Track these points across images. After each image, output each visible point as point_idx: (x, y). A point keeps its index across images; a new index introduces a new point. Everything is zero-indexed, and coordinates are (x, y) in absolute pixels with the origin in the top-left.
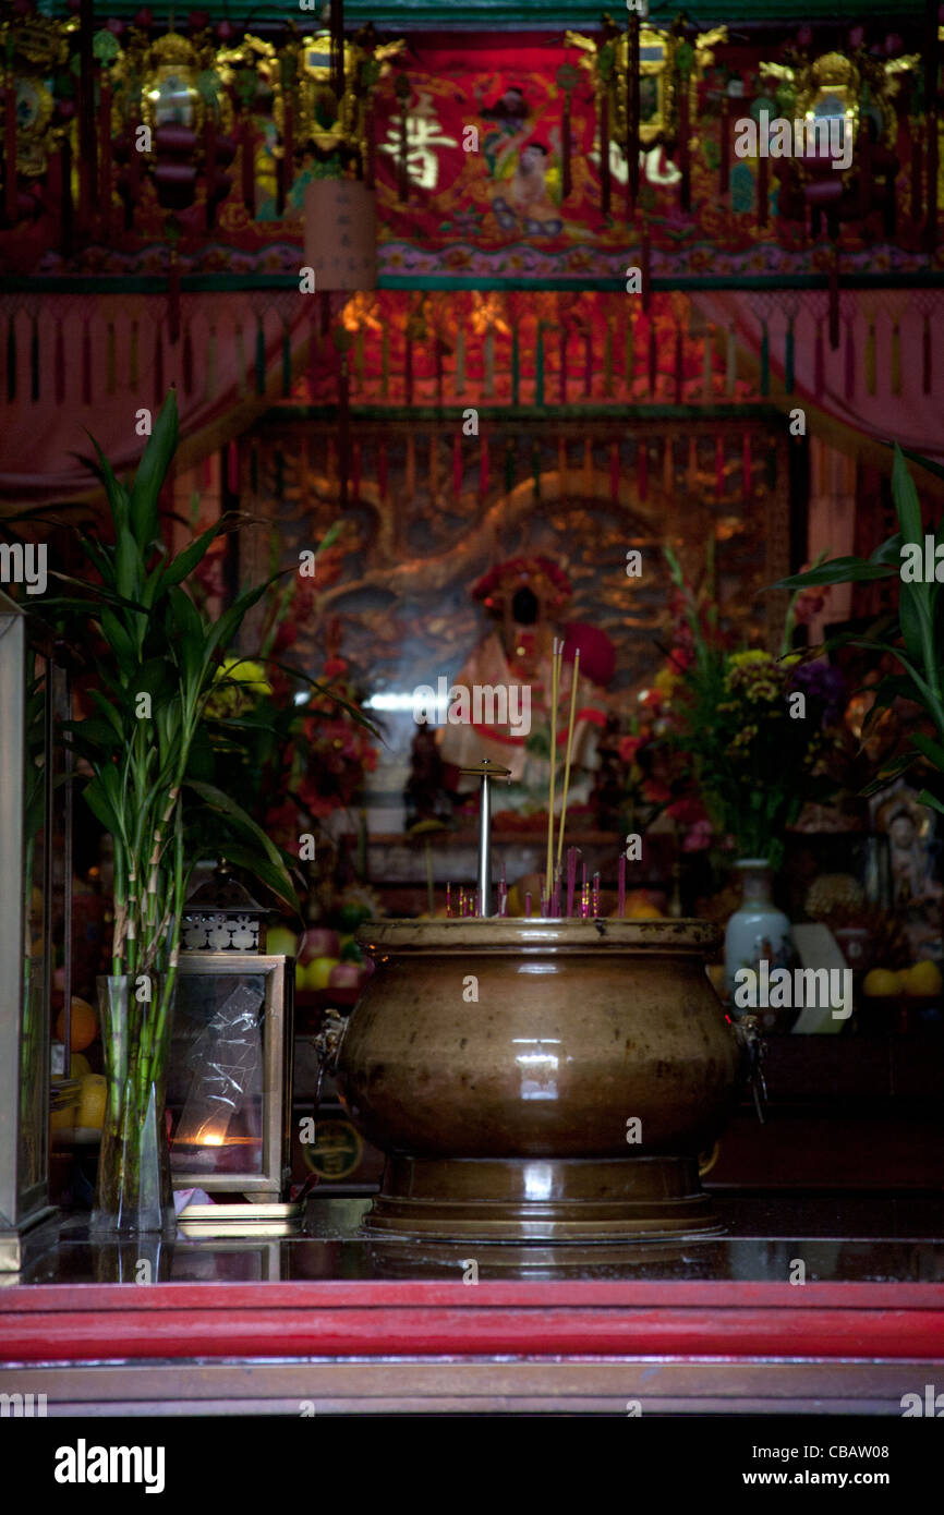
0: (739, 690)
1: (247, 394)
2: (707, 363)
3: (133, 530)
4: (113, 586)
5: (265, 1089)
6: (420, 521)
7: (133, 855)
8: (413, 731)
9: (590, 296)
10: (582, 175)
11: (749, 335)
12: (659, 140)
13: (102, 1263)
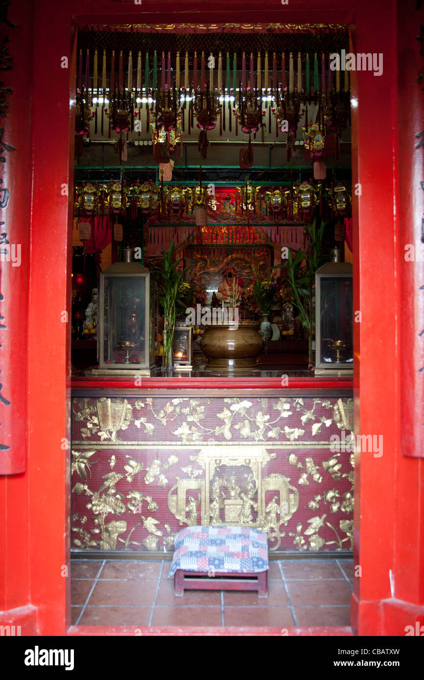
0: (263, 287)
1: (186, 242)
2: (258, 238)
3: (167, 260)
4: (164, 269)
5: (188, 348)
6: (213, 262)
7: (167, 311)
8: (212, 294)
9: (240, 227)
10: (239, 208)
11: (265, 233)
12: (251, 202)
13: (163, 375)
